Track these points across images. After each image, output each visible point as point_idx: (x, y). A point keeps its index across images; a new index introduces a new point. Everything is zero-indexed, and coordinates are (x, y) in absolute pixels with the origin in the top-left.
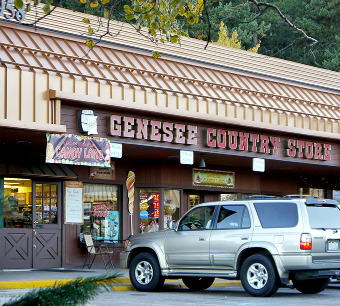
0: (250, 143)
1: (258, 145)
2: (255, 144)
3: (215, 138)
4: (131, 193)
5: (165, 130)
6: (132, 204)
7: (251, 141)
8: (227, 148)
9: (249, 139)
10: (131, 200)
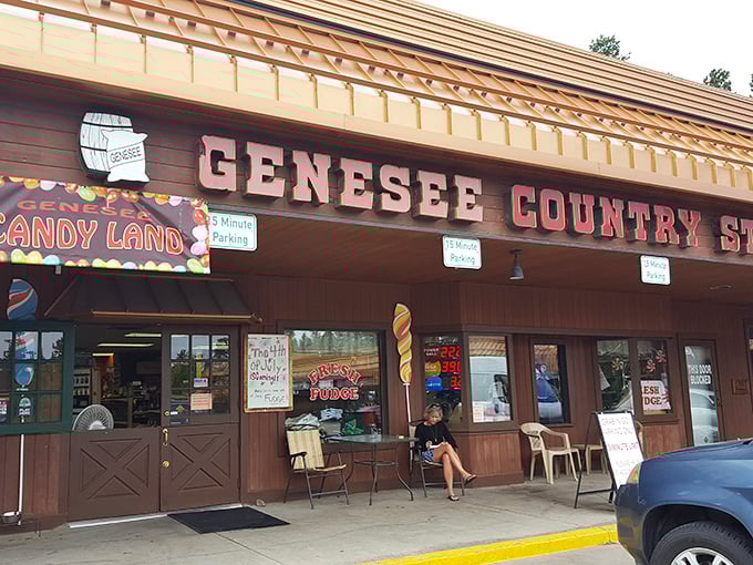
0: (630, 223)
1: (651, 225)
2: (640, 224)
3: (536, 207)
4: (405, 346)
5: (386, 184)
6: (409, 365)
7: (631, 216)
8: (570, 231)
9: (625, 212)
10: (406, 359)
